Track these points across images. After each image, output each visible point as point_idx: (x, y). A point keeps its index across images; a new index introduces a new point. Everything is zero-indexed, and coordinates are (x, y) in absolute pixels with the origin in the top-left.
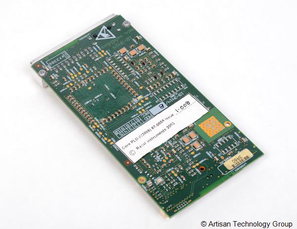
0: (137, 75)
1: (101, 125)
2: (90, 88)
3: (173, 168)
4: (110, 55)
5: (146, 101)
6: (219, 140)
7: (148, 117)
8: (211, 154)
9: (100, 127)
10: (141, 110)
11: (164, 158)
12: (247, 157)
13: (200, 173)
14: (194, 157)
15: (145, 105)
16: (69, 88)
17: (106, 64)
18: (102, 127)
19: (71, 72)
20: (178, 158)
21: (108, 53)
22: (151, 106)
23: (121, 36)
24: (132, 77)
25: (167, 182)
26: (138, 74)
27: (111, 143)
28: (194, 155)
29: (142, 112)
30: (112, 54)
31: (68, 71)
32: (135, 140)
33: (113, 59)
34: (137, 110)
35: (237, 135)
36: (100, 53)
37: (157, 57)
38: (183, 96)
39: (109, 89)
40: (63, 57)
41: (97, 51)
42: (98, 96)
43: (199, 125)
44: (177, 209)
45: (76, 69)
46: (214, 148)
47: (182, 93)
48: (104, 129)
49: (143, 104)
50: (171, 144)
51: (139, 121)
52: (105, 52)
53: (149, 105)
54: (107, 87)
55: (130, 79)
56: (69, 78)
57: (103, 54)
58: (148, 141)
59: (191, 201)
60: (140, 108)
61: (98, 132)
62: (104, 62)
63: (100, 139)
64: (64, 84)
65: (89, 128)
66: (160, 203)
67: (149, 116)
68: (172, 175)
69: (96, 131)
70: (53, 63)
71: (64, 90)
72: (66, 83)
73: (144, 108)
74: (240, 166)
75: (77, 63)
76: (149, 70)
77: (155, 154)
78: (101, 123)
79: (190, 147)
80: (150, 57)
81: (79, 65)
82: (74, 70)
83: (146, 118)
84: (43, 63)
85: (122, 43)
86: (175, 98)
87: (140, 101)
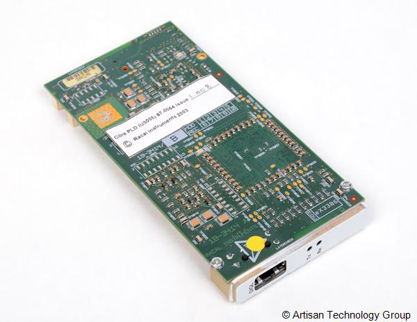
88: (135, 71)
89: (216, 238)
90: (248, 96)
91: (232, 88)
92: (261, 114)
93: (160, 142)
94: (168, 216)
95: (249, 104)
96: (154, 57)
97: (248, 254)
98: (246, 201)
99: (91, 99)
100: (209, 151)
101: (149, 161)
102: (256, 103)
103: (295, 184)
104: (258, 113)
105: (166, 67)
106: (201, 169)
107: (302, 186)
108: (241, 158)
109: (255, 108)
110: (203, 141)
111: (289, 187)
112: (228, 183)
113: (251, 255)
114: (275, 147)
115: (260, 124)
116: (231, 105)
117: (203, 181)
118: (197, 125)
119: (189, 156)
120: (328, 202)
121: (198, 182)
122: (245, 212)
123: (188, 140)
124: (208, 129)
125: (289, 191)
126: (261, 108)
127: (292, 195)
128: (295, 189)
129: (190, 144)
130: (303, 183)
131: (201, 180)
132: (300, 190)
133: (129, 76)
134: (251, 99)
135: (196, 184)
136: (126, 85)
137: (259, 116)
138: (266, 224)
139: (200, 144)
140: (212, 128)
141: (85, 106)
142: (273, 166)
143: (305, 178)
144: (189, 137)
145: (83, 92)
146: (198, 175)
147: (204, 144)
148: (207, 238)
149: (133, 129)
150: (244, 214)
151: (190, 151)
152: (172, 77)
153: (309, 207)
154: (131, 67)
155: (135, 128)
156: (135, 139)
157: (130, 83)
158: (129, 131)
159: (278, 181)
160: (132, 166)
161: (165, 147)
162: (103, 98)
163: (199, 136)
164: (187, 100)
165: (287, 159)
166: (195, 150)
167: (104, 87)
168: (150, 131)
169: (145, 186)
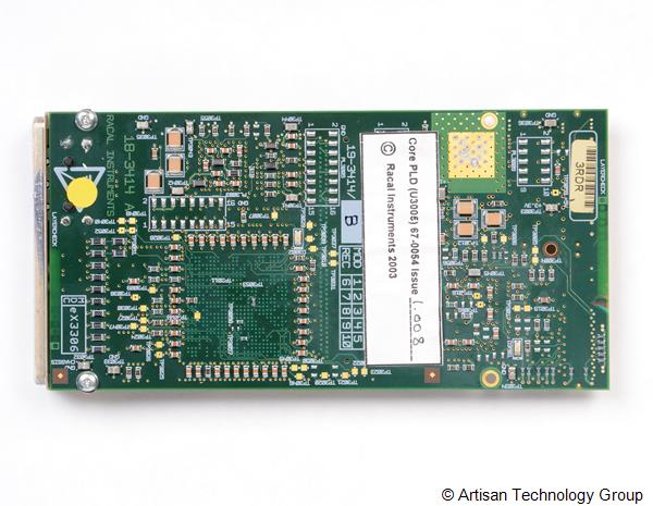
88: (535, 260)
89: (129, 148)
90: (355, 383)
91: (388, 373)
92: (307, 374)
93: (359, 195)
94: (215, 114)
95: (339, 371)
96: (544, 309)
97: (73, 169)
98: (164, 234)
99: (522, 157)
100: (291, 252)
101: (335, 158)
102: (332, 383)
103: (144, 320)
104: (311, 371)
105: (508, 311)
106: (266, 217)
107: (133, 326)
108: (246, 285)
109: (325, 375)
110: (317, 256)
111: (144, 308)
112: (212, 233)
113: (68, 172)
114: (230, 345)
115: (289, 359)
116: (355, 345)
117: (241, 203)
118: (353, 270)
119: (303, 218)
120: (81, 338)
121: (244, 196)
122: (145, 219)
123: (334, 239)
124: (333, 280)
125: (138, 304)
126: (317, 383)
127: (127, 301)
128: (135, 313)
129: (324, 234)
130: (137, 332)
131: (246, 203)
132: (127, 318)
133: (531, 246)
134: (347, 382)
135: (244, 191)
136: (515, 228)
137: (304, 368)
138: (105, 231)
139: (313, 249)
140: (333, 287)
141: (514, 139)
142: (197, 316)
143: (143, 342)
144: (339, 243)
145: (547, 156)
146: (257, 203)
147: (309, 254)
148: (139, 137)
149: (413, 176)
150: (143, 214)
151: (310, 225)
152: (481, 305)
153: (90, 307)
154: (547, 261)
155: (414, 181)
156: (392, 166)
157: (514, 235)
158: (415, 167)
159: (166, 301)
160: (343, 128)
161: (345, 196)
162: (511, 175)
163: (329, 258)
164: (415, 292)
165: (195, 344)
166: (307, 232)
167: (535, 194)
168: (391, 197)
169: (291, 119)
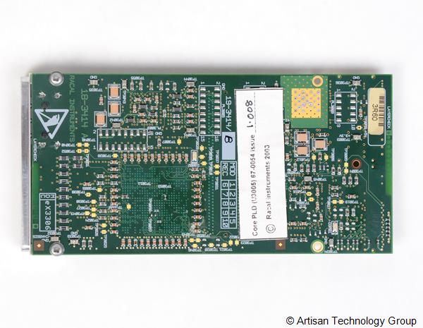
0: (154, 131)
1: (198, 236)
2: (129, 207)
3: (329, 198)
4: (93, 140)
5: (205, 152)
6: (332, 111)
7: (233, 169)
8: (345, 137)
9: (201, 239)
10: (214, 170)
11: (308, 197)
12: (381, 98)
13: (361, 171)
14: (333, 160)
15: (211, 158)
16: (108, 233)
17: (104, 156)
18: (203, 236)
19: (84, 211)
20: (320, 179)
21: (89, 140)
22: (218, 152)
23: (72, 102)
24: (153, 141)
25: (344, 220)
26: (154, 128)
27: (237, 243)
28: (330, 159)
29: (219, 170)
30: (94, 136)
31: (77, 214)
32: (254, 212)
33: (103, 141)
34: (211, 174)
35: (342, 83)
36: (79, 151)
37: (146, 83)
38: (234, 100)
39: (149, 184)
40: (47, 203)
41: (73, 152)
42: (150, 205)
43: (293, 117)
44: (388, 237)
45: (83, 201)
46: (339, 126)
47: (227, 98)
48: (208, 236)
49: (206, 159)
50: (293, 173)
51: (229, 185)
52: (83, 143)
53: (214, 154)
54: (144, 184)
55: (155, 145)
56: (92, 220)
57: (83, 148)
58: (269, 196)
59: (388, 213)
60: (211, 169)
61: (207, 247)
62: (99, 156)
63: (219, 252)
64: (97, 235)
65: (191, 253)
66: (365, 250)
67: (231, 167)
68: (338, 206)
69: (204, 248)
70: (48, 223)
71: (105, 241)
72: (97, 230)
73: (215, 163)
74: (387, 116)
75: (74, 192)
76: (158, 111)
77: (293, 204)
78: (195, 233)
79: (316, 154)
80: (139, 92)
81: (78, 192)
82: (82, 205)
83: (231, 171)
84: (40, 237)
85: (85, 110)
86: (230, 113)
87: (200, 161)
